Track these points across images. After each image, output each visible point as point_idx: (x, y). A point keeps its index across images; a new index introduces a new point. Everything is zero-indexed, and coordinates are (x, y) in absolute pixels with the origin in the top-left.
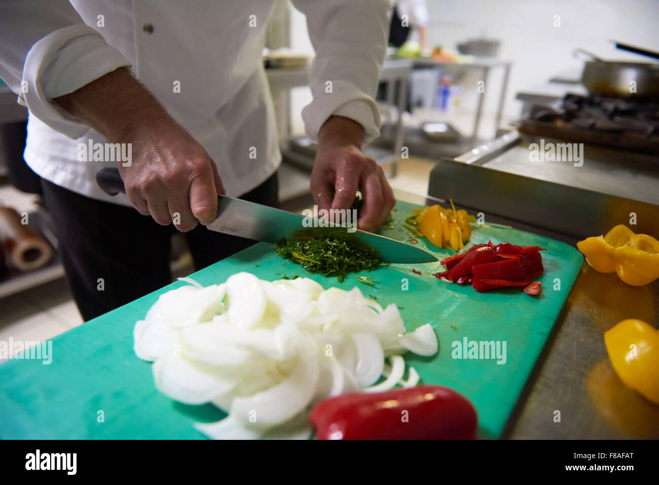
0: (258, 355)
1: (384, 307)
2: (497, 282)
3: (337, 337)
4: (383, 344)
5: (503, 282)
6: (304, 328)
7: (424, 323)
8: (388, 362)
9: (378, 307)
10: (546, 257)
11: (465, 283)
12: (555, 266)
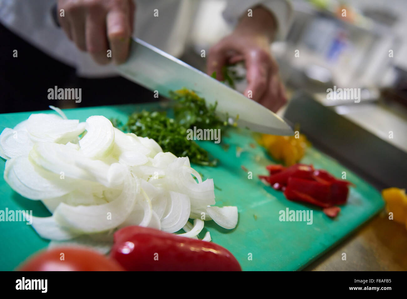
0: (91, 177)
1: (203, 180)
2: (303, 196)
3: (159, 188)
4: (192, 207)
5: (309, 198)
6: (135, 171)
7: (233, 205)
8: (191, 221)
9: (199, 177)
10: (354, 194)
11: (279, 189)
12: (359, 202)
